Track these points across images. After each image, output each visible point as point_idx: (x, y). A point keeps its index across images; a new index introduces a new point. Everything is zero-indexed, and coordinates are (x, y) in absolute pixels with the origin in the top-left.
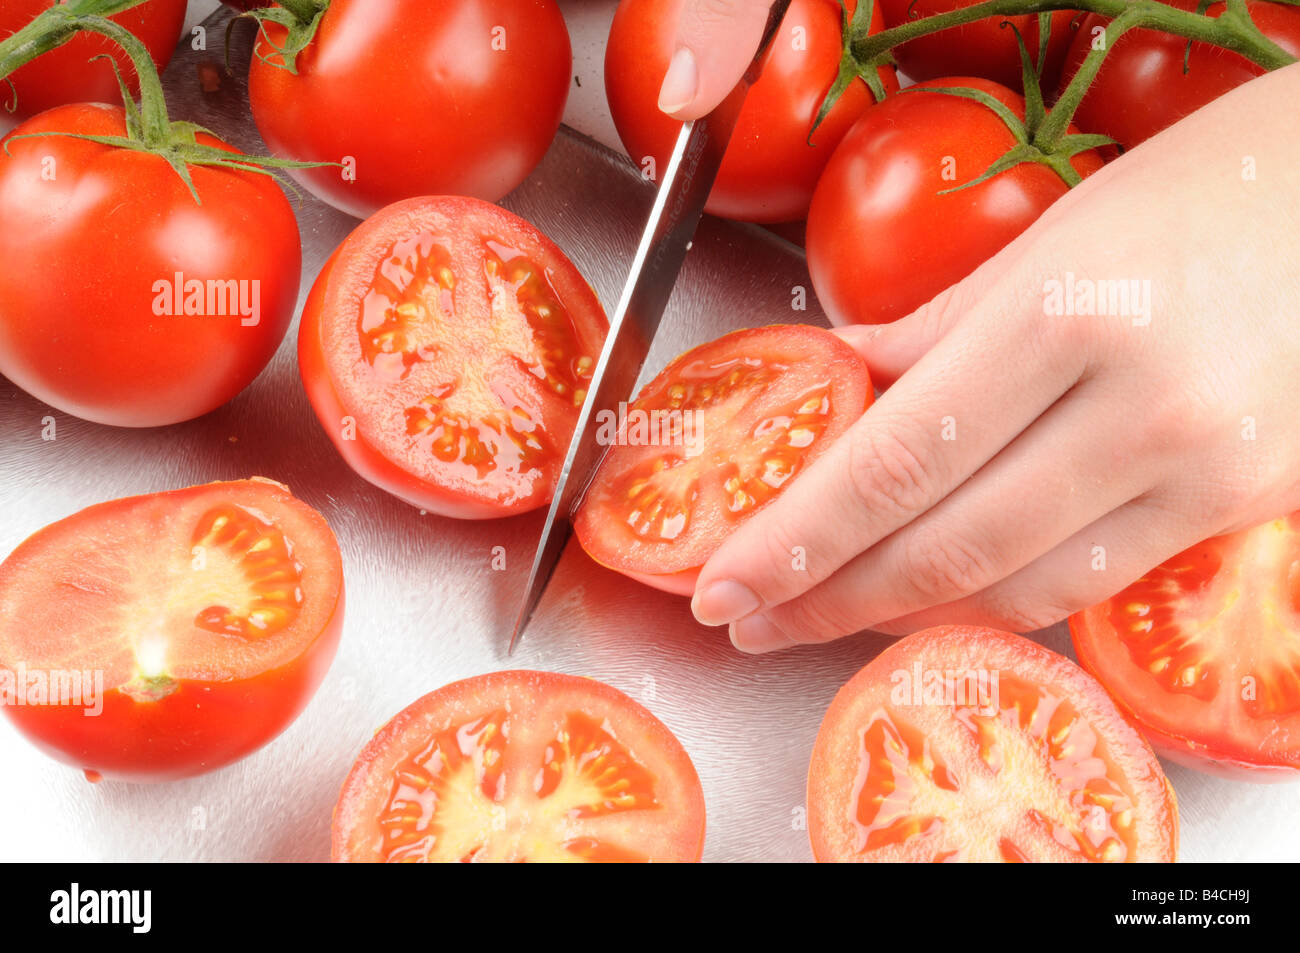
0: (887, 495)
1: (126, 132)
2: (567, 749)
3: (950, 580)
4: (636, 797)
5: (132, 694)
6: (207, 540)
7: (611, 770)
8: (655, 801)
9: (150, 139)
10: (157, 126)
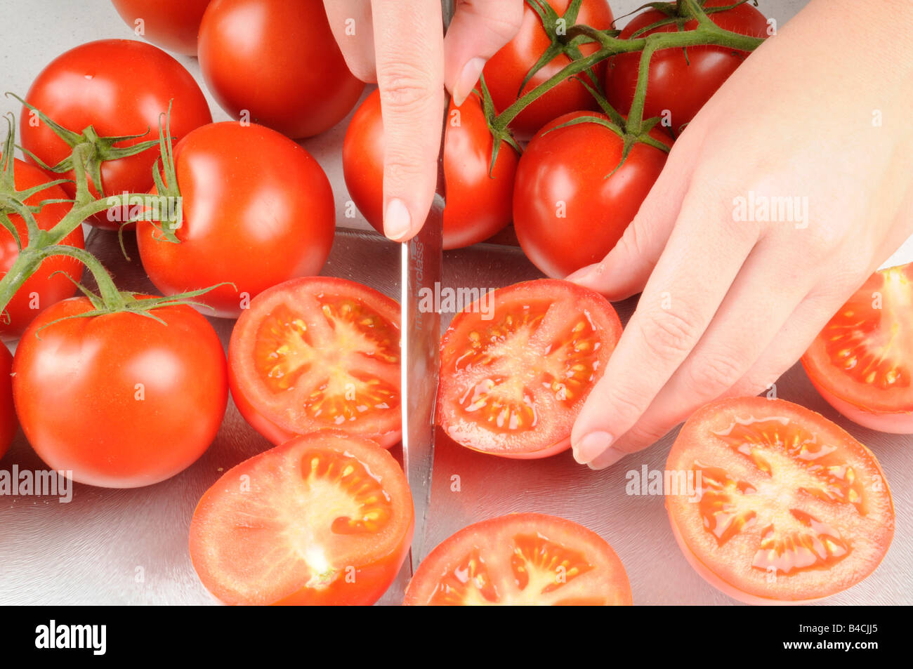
0: (672, 346)
1: (94, 307)
2: (523, 557)
3: (720, 383)
4: (578, 567)
5: (314, 587)
6: (312, 476)
7: (554, 559)
8: (590, 565)
9: (111, 306)
10: (113, 297)
